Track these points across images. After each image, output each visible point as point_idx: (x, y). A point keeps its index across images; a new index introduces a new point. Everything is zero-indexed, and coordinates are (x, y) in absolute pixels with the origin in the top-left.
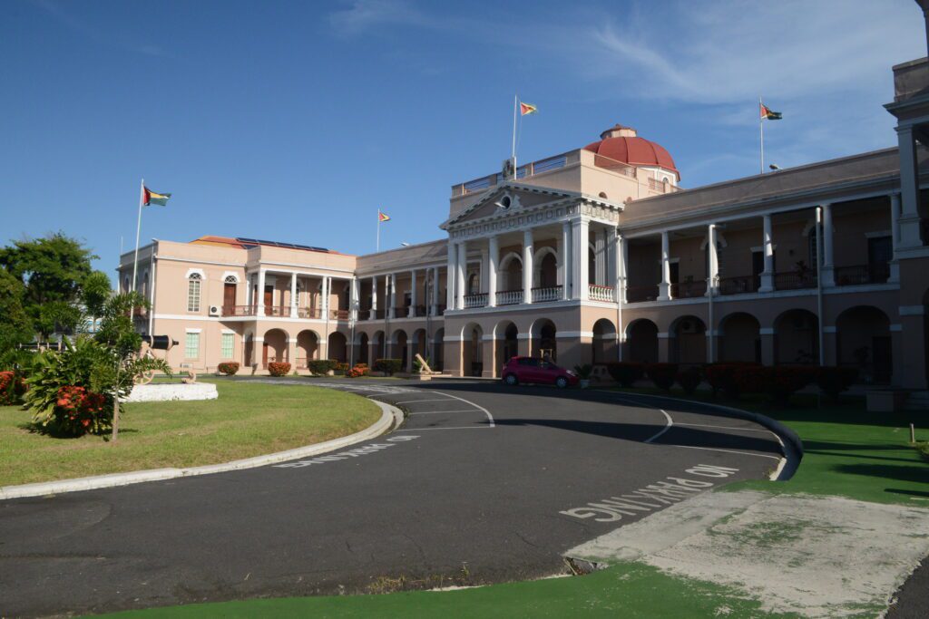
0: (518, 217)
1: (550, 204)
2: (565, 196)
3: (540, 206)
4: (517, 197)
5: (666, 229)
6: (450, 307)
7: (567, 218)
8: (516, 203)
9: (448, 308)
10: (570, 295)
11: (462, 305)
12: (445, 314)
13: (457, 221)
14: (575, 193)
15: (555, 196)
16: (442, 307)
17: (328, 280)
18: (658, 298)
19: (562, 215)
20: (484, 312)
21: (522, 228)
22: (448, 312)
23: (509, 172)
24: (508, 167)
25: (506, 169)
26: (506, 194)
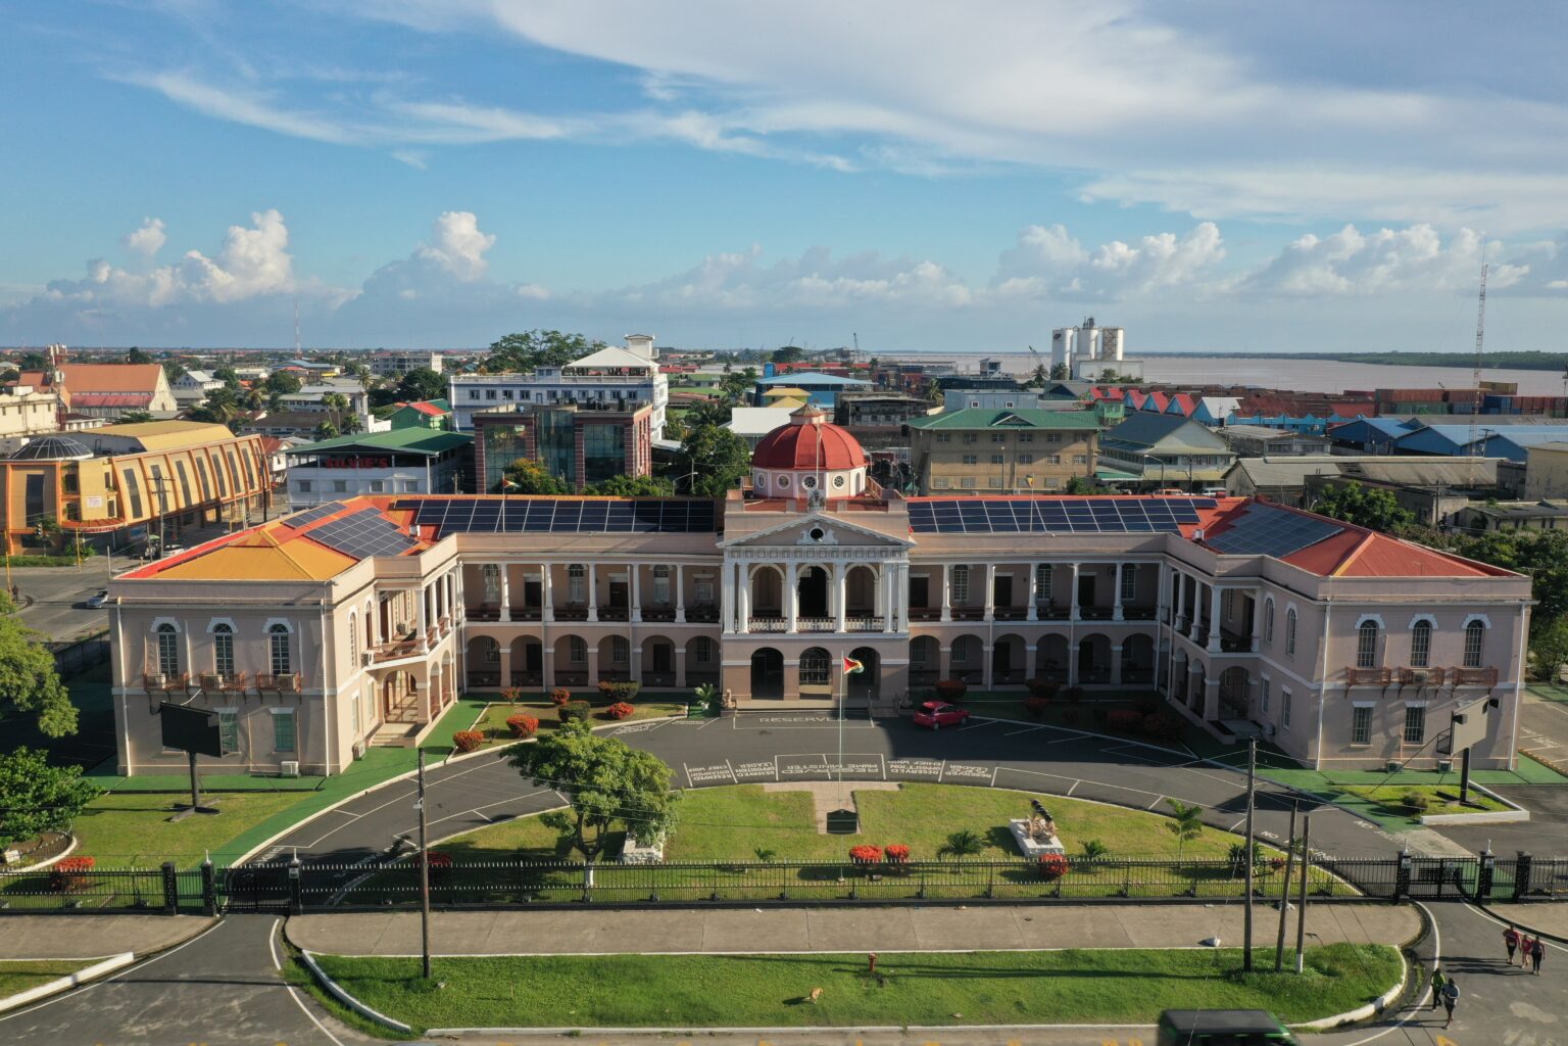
0: (833, 551)
4: (831, 532)
6: (729, 629)
8: (828, 537)
9: (726, 631)
10: (896, 627)
11: (746, 628)
13: (744, 544)
18: (941, 620)
23: (818, 504)
24: (817, 498)
25: (813, 499)
26: (817, 526)
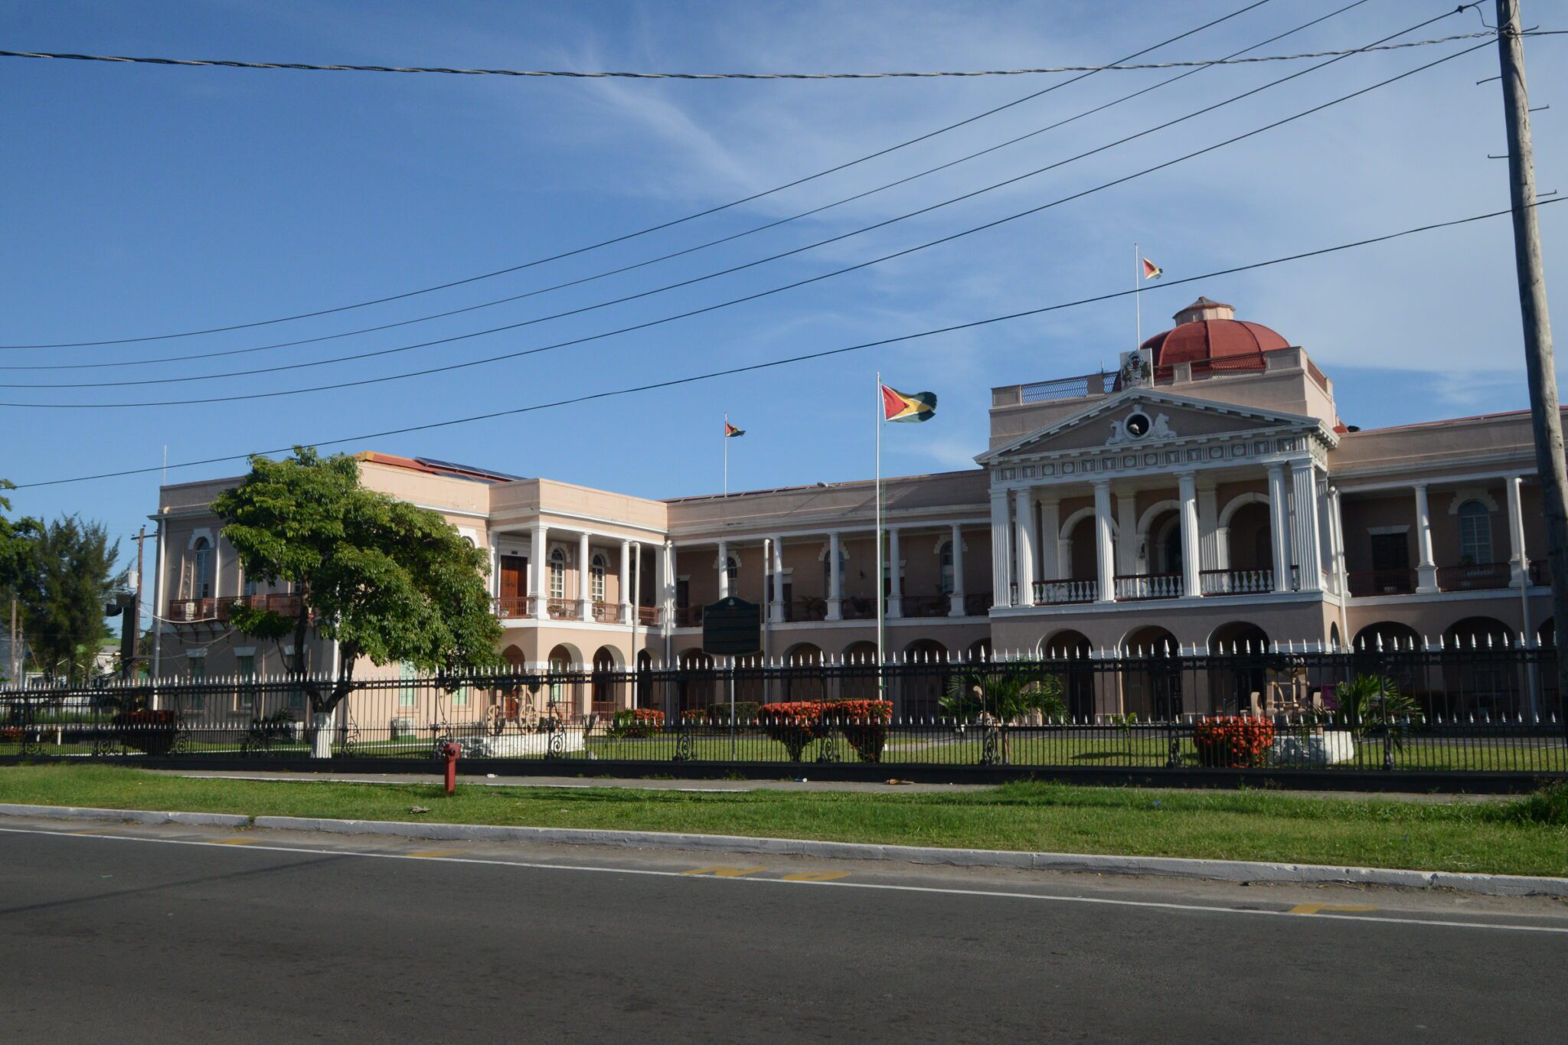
0: (1168, 452)
1: (1247, 433)
2: (1278, 422)
3: (1225, 436)
4: (1162, 418)
5: (1425, 481)
6: (1001, 601)
7: (1278, 458)
8: (1160, 428)
9: (996, 604)
10: (1294, 582)
11: (1029, 598)
12: (991, 616)
13: (1017, 452)
14: (1298, 418)
15: (1256, 420)
16: (980, 600)
17: (632, 551)
18: (1418, 589)
19: (1267, 451)
20: (1094, 611)
21: (1174, 468)
22: (999, 610)
23: (1138, 374)
24: (1136, 364)
25: (1130, 368)
26: (1137, 411)
